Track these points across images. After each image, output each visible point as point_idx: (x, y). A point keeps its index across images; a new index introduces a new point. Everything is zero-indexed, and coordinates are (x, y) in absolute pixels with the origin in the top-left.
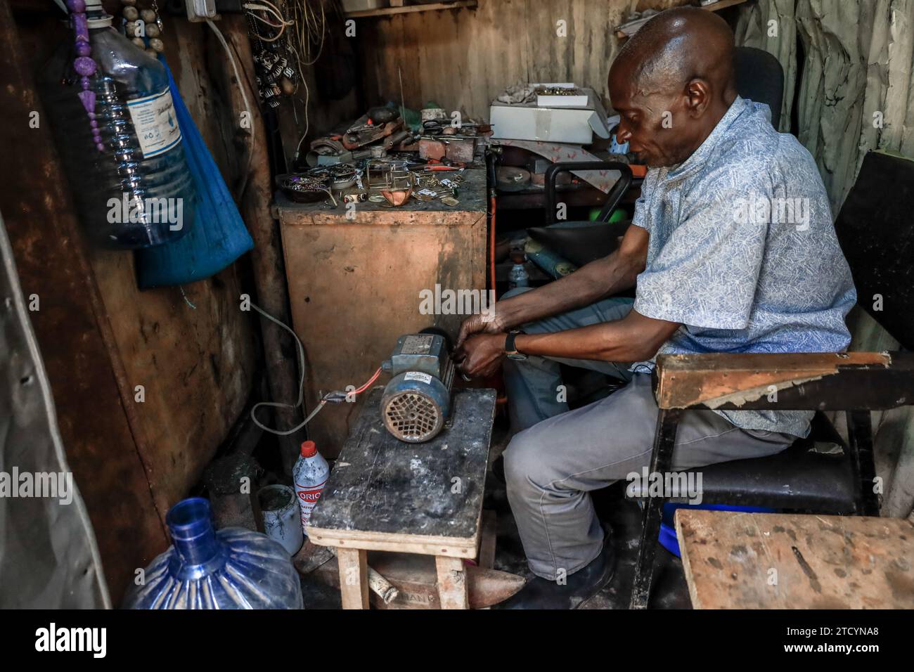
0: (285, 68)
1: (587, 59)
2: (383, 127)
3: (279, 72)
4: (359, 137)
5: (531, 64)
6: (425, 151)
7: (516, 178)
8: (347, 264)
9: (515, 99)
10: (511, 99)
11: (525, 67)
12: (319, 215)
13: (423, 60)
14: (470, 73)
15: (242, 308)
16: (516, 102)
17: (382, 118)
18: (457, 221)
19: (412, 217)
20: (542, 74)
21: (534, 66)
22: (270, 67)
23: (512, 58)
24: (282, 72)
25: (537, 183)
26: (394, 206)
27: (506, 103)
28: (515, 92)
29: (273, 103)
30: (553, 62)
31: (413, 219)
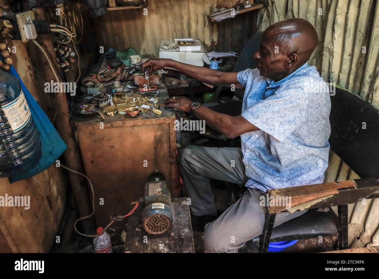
0: (70, 52)
1: (197, 27)
2: (116, 70)
3: (67, 55)
4: (105, 75)
5: (173, 30)
6: (137, 80)
7: (173, 83)
8: (111, 144)
9: (169, 48)
10: (168, 48)
11: (171, 31)
12: (96, 124)
13: (124, 28)
14: (146, 34)
15: (57, 166)
16: (170, 49)
17: (115, 66)
18: (163, 122)
19: (141, 122)
20: (178, 34)
21: (175, 30)
22: (63, 53)
23: (164, 27)
24: (69, 54)
25: (182, 84)
26: (132, 117)
27: (166, 49)
28: (169, 44)
29: (66, 70)
30: (182, 29)
31: (142, 123)
